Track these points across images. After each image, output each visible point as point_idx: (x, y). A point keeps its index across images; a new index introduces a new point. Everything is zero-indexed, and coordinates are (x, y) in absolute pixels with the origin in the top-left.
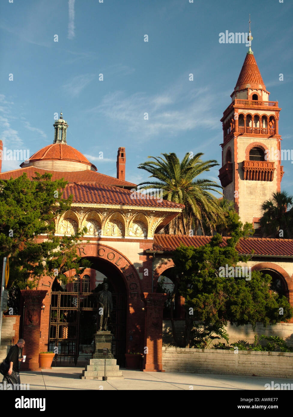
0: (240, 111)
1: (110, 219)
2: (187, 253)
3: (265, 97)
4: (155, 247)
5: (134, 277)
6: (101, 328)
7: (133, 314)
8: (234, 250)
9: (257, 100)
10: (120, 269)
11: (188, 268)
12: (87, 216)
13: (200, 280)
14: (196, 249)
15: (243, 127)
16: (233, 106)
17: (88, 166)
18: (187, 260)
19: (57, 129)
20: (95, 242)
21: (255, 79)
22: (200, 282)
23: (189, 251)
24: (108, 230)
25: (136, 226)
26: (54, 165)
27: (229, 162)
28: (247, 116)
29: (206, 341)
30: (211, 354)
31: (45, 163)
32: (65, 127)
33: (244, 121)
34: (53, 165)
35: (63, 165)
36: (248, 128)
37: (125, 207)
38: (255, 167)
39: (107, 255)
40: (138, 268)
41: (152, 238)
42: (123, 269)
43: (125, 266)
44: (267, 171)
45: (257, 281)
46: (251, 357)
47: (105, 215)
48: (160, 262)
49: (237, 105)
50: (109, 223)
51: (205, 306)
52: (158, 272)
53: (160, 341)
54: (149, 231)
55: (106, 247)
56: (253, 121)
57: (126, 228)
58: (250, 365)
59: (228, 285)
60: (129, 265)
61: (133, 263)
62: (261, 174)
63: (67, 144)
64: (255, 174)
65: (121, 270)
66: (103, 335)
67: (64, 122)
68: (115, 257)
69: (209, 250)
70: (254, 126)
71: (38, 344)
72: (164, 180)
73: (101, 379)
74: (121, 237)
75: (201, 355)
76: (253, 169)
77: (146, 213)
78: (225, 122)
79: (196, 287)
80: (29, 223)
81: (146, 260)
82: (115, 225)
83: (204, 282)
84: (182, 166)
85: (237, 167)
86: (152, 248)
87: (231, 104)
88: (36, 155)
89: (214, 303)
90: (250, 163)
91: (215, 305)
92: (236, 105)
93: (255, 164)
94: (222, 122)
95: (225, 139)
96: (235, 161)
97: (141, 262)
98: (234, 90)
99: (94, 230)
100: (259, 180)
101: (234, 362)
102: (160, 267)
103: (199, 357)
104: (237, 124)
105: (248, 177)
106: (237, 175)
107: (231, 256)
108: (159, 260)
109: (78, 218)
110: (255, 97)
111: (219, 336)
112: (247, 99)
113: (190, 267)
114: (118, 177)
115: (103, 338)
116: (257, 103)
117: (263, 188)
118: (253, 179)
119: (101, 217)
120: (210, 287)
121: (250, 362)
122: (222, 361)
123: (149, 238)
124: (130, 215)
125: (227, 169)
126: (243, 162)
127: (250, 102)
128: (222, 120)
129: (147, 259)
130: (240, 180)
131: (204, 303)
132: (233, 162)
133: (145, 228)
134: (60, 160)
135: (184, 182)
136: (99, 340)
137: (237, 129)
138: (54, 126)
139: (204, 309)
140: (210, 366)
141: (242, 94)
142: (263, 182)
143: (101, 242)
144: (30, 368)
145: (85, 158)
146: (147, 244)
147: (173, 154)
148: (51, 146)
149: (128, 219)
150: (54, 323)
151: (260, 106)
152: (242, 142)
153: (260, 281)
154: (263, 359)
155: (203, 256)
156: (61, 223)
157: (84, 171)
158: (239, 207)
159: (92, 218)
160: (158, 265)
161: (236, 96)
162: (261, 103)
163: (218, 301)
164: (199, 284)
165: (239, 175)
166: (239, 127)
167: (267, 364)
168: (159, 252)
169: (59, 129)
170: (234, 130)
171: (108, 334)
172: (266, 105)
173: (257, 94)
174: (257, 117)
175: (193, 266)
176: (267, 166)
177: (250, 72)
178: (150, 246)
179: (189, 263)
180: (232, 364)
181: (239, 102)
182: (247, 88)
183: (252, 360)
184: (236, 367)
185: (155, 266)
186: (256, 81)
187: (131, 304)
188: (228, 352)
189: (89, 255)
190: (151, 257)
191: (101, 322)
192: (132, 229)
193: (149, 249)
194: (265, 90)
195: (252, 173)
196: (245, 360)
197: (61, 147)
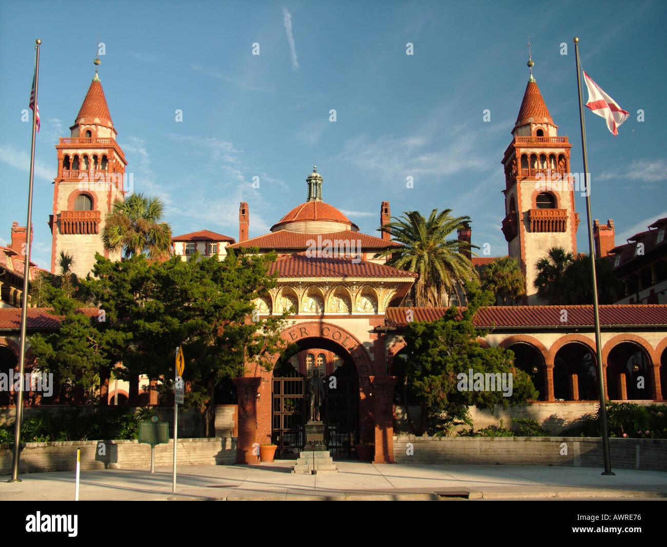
0: (522, 151)
1: (334, 294)
2: (417, 329)
3: (552, 132)
4: (387, 323)
5: (364, 358)
6: (312, 418)
7: (364, 399)
8: (469, 324)
9: (543, 136)
10: (347, 350)
11: (418, 346)
12: (307, 291)
13: (428, 360)
14: (428, 325)
15: (527, 169)
16: (513, 145)
17: (348, 225)
18: (417, 338)
19: (310, 184)
20: (317, 320)
21: (539, 111)
22: (428, 362)
23: (419, 327)
24: (333, 306)
25: (365, 300)
26: (308, 226)
27: (513, 212)
28: (531, 156)
29: (447, 428)
30: (450, 442)
31: (297, 225)
32: (319, 182)
33: (528, 162)
34: (306, 227)
35: (318, 226)
36: (534, 169)
37: (348, 279)
38: (543, 216)
39: (332, 334)
40: (368, 348)
41: (384, 313)
42: (351, 349)
43: (352, 346)
44: (558, 221)
45: (497, 358)
46: (494, 444)
47: (327, 289)
48: (394, 339)
49: (519, 143)
50: (333, 297)
51: (431, 390)
52: (392, 352)
53: (390, 430)
54: (379, 305)
55: (331, 325)
56: (539, 162)
57: (353, 303)
58: (493, 453)
59: (460, 365)
60: (358, 344)
61: (362, 342)
62: (551, 224)
63: (322, 201)
64: (544, 224)
65: (349, 351)
66: (314, 426)
67: (319, 175)
68: (342, 337)
69: (441, 326)
70: (540, 167)
71: (254, 436)
72: (408, 243)
73: (310, 473)
74: (347, 314)
75: (438, 444)
76: (541, 219)
77: (373, 285)
78: (507, 164)
79: (424, 367)
80: (225, 306)
81: (377, 339)
82: (341, 300)
83: (433, 362)
84: (429, 226)
85: (521, 217)
86: (384, 325)
87: (512, 143)
88: (287, 217)
89: (443, 385)
90: (537, 212)
91: (444, 388)
92: (517, 144)
93: (543, 212)
94: (503, 165)
95: (507, 185)
96: (519, 210)
97: (372, 341)
98: (515, 126)
99: (317, 307)
100: (549, 231)
101: (475, 450)
102: (394, 346)
103: (436, 445)
104: (520, 165)
105: (536, 228)
106: (523, 227)
107: (466, 331)
108: (393, 337)
109: (298, 295)
110: (540, 133)
111: (462, 421)
112: (531, 135)
113: (420, 345)
114: (382, 238)
115: (315, 429)
116: (542, 140)
117: (555, 240)
118: (541, 231)
119: (323, 291)
120: (439, 367)
121: (493, 450)
122: (461, 450)
123: (379, 313)
124: (356, 288)
125: (510, 221)
126: (529, 211)
127: (533, 140)
128: (504, 162)
129: (378, 337)
130: (526, 233)
131: (430, 386)
132: (517, 212)
133: (375, 301)
134: (314, 220)
135: (431, 244)
136: (309, 431)
137: (520, 172)
138: (307, 181)
139: (430, 393)
140: (448, 455)
141: (524, 130)
142: (555, 233)
143: (324, 320)
144: (246, 461)
145: (343, 217)
146: (378, 320)
147: (416, 213)
148: (303, 206)
149: (354, 293)
150: (277, 413)
151: (546, 143)
152: (526, 187)
153: (500, 358)
154: (507, 446)
155: (433, 332)
156: (279, 301)
157: (341, 232)
158: (526, 265)
159: (313, 293)
160: (392, 343)
161: (517, 133)
162: (548, 140)
163: (446, 383)
164: (427, 365)
165: (524, 226)
166: (523, 169)
167: (512, 451)
168: (392, 328)
169: (312, 184)
170: (516, 174)
171: (320, 424)
172: (554, 142)
173: (542, 129)
174: (543, 157)
175: (423, 343)
176: (557, 214)
177: (532, 104)
178: (382, 322)
179: (418, 341)
180: (474, 453)
181: (522, 140)
182: (530, 123)
183: (495, 447)
184: (478, 456)
185: (388, 344)
186: (540, 113)
187: (361, 389)
188: (469, 440)
189: (312, 336)
190: (383, 334)
191: (311, 411)
192: (359, 303)
193: (379, 326)
194: (553, 124)
195: (540, 224)
196: (488, 447)
197: (316, 205)
